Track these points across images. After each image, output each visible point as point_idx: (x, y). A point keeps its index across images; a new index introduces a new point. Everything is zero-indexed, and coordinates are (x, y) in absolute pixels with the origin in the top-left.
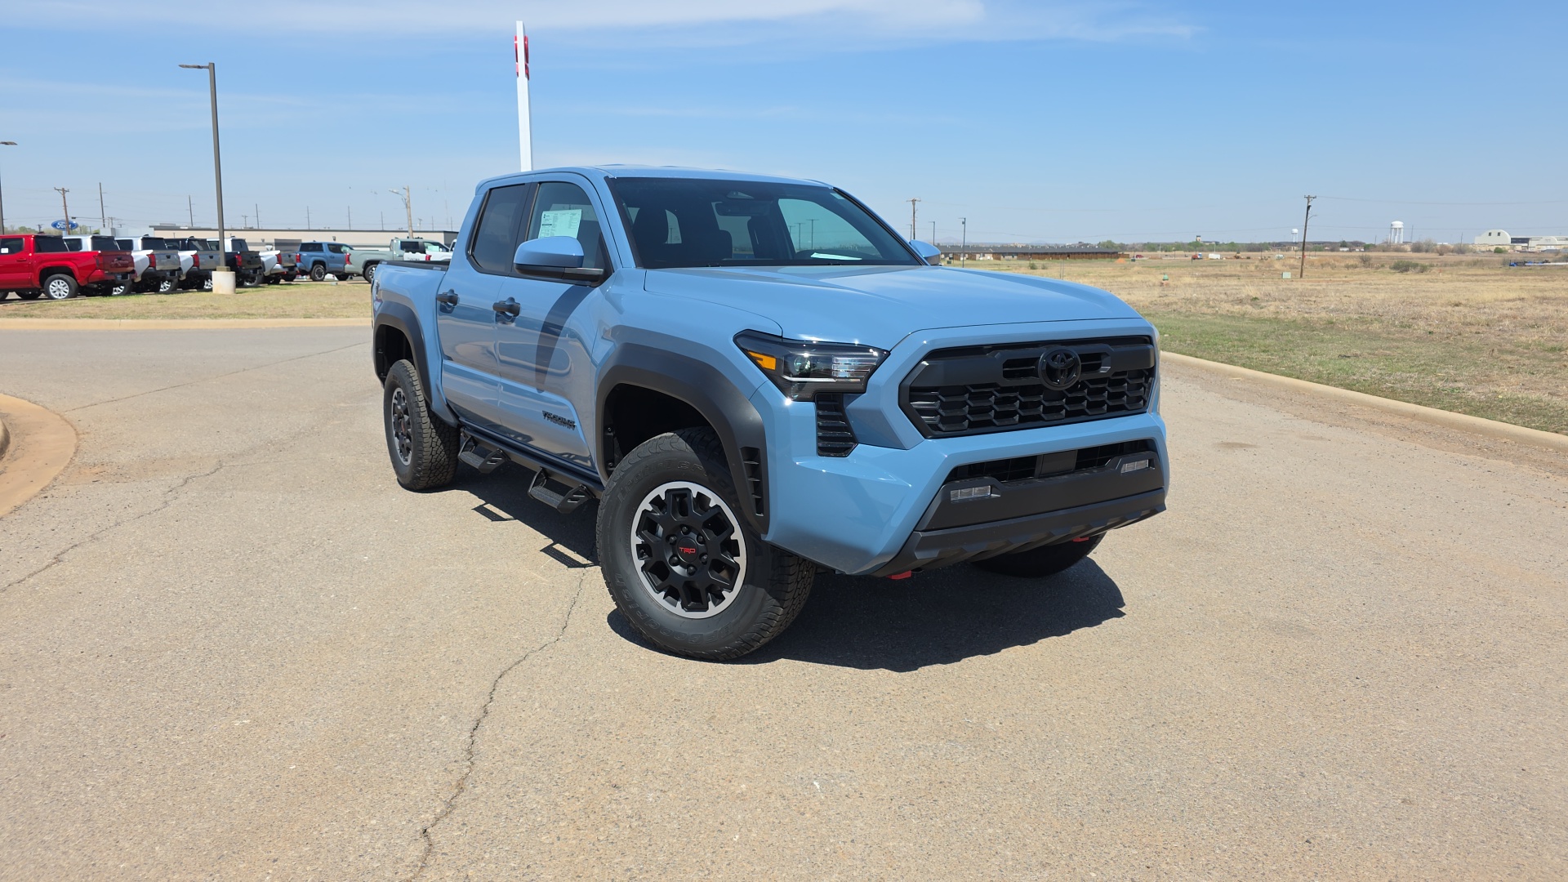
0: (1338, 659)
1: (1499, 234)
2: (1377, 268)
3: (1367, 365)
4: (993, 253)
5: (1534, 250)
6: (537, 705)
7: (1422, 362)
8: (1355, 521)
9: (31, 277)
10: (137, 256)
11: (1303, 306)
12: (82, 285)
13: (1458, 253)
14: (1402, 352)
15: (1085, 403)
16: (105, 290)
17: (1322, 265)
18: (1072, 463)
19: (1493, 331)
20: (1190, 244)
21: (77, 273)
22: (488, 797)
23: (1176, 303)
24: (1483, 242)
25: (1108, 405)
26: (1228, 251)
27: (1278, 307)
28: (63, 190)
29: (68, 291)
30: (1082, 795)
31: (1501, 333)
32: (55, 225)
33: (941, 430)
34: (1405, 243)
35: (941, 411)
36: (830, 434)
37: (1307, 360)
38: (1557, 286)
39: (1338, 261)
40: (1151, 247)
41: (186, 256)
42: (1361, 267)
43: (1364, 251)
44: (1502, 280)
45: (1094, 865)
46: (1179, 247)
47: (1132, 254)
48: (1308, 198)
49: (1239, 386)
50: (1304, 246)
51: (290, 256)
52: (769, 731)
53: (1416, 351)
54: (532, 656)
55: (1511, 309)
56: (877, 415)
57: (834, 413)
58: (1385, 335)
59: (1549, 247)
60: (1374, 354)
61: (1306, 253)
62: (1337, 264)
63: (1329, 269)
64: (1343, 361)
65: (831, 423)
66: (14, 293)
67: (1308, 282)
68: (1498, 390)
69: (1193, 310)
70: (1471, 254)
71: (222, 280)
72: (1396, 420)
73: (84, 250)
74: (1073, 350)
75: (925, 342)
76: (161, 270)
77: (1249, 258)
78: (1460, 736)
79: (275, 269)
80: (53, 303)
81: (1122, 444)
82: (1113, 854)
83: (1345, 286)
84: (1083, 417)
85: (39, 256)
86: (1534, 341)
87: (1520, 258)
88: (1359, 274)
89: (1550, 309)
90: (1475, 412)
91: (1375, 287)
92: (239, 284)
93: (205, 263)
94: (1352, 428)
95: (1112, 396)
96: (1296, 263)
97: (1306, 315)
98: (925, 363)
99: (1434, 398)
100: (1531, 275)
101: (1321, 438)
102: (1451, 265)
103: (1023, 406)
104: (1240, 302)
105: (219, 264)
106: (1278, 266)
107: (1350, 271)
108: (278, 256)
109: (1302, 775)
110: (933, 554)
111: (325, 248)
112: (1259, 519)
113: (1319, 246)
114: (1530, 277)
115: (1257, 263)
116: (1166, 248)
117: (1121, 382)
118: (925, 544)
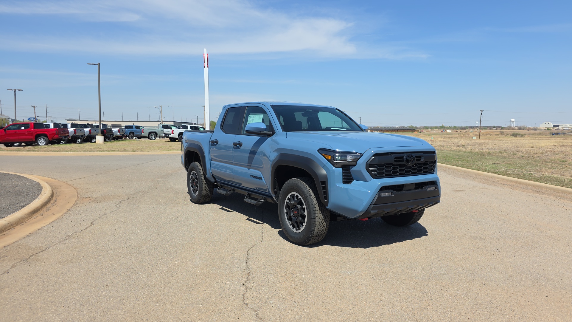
0: (492, 245)
1: (548, 124)
2: (506, 135)
3: (502, 166)
4: (371, 130)
5: (561, 129)
6: (262, 257)
7: (520, 165)
8: (497, 211)
9: (33, 137)
10: (70, 130)
11: (480, 147)
12: (50, 140)
13: (534, 130)
14: (513, 162)
15: (417, 170)
16: (58, 142)
17: (487, 134)
18: (414, 187)
19: (544, 156)
20: (440, 127)
21: (49, 136)
22: (258, 277)
23: (437, 147)
24: (543, 126)
25: (423, 171)
26: (453, 129)
27: (471, 148)
28: (34, 106)
29: (45, 142)
30: (422, 275)
31: (546, 156)
32: (29, 119)
33: (377, 176)
34: (516, 127)
35: (377, 171)
36: (346, 177)
37: (481, 165)
38: (568, 141)
39: (492, 133)
40: (427, 128)
41: (87, 130)
42: (500, 135)
43: (501, 129)
44: (549, 139)
45: (427, 289)
46: (436, 128)
47: (420, 130)
48: (481, 111)
49: (460, 173)
50: (480, 128)
51: (123, 130)
52: (332, 262)
53: (518, 162)
54: (256, 246)
55: (550, 149)
56: (360, 172)
57: (347, 171)
58: (508, 157)
59: (566, 128)
60: (504, 163)
61: (481, 130)
62: (492, 134)
63: (489, 136)
64: (494, 165)
65: (346, 174)
66: (24, 143)
67: (482, 140)
68: (544, 174)
69: (443, 149)
70: (539, 130)
71: (100, 139)
72: (511, 183)
73: (50, 128)
74: (413, 154)
75: (373, 151)
76: (78, 135)
77: (461, 132)
78: (526, 262)
79: (117, 135)
80: (40, 147)
81: (427, 182)
82: (432, 287)
83: (495, 141)
84: (416, 174)
85: (35, 130)
86: (557, 159)
87: (556, 132)
88: (500, 137)
89: (564, 148)
90: (537, 180)
91: (505, 141)
92: (105, 140)
93: (93, 133)
94: (497, 186)
95: (424, 168)
96: (477, 134)
97: (481, 151)
98: (373, 157)
99: (523, 177)
100: (560, 138)
101: (487, 189)
102: (532, 134)
103: (400, 170)
104: (459, 146)
105: (99, 133)
106: (471, 134)
107: (497, 136)
108: (119, 130)
109: (482, 271)
110: (376, 211)
111: (134, 127)
112: (468, 211)
113: (486, 128)
114: (559, 138)
115: (464, 133)
116: (432, 128)
117: (427, 164)
118: (373, 209)
